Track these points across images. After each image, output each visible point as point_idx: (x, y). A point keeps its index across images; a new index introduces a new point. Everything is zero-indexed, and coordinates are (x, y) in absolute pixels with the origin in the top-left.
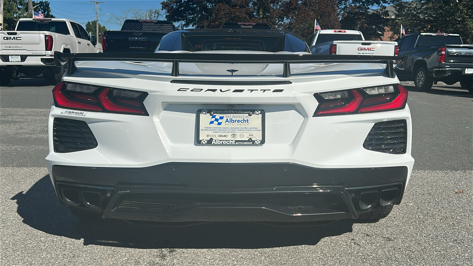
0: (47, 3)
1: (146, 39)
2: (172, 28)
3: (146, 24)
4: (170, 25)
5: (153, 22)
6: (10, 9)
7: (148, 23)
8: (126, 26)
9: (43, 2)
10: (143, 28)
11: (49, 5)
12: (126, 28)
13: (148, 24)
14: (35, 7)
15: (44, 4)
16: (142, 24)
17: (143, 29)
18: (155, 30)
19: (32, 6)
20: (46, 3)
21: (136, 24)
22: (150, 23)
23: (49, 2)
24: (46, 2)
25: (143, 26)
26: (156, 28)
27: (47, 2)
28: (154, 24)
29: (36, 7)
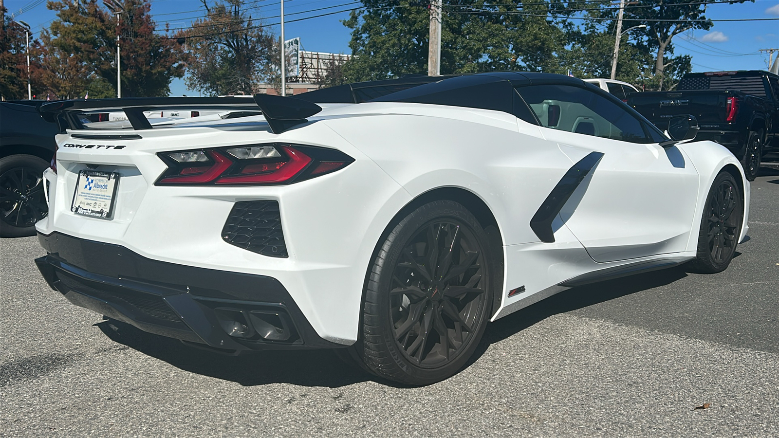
0: (688, 58)
1: (687, 103)
2: (762, 83)
3: (716, 78)
4: (760, 77)
5: (729, 74)
6: (630, 71)
7: (721, 76)
8: (684, 84)
9: (682, 56)
10: (711, 85)
11: (690, 61)
12: (683, 87)
13: (720, 78)
14: (667, 64)
15: (682, 61)
16: (710, 78)
17: (711, 88)
18: (731, 87)
19: (662, 64)
20: (685, 59)
21: (701, 79)
22: (723, 77)
23: (690, 57)
24: (686, 56)
25: (711, 82)
26: (734, 84)
27: (689, 56)
28: (730, 77)
29: (669, 65)
